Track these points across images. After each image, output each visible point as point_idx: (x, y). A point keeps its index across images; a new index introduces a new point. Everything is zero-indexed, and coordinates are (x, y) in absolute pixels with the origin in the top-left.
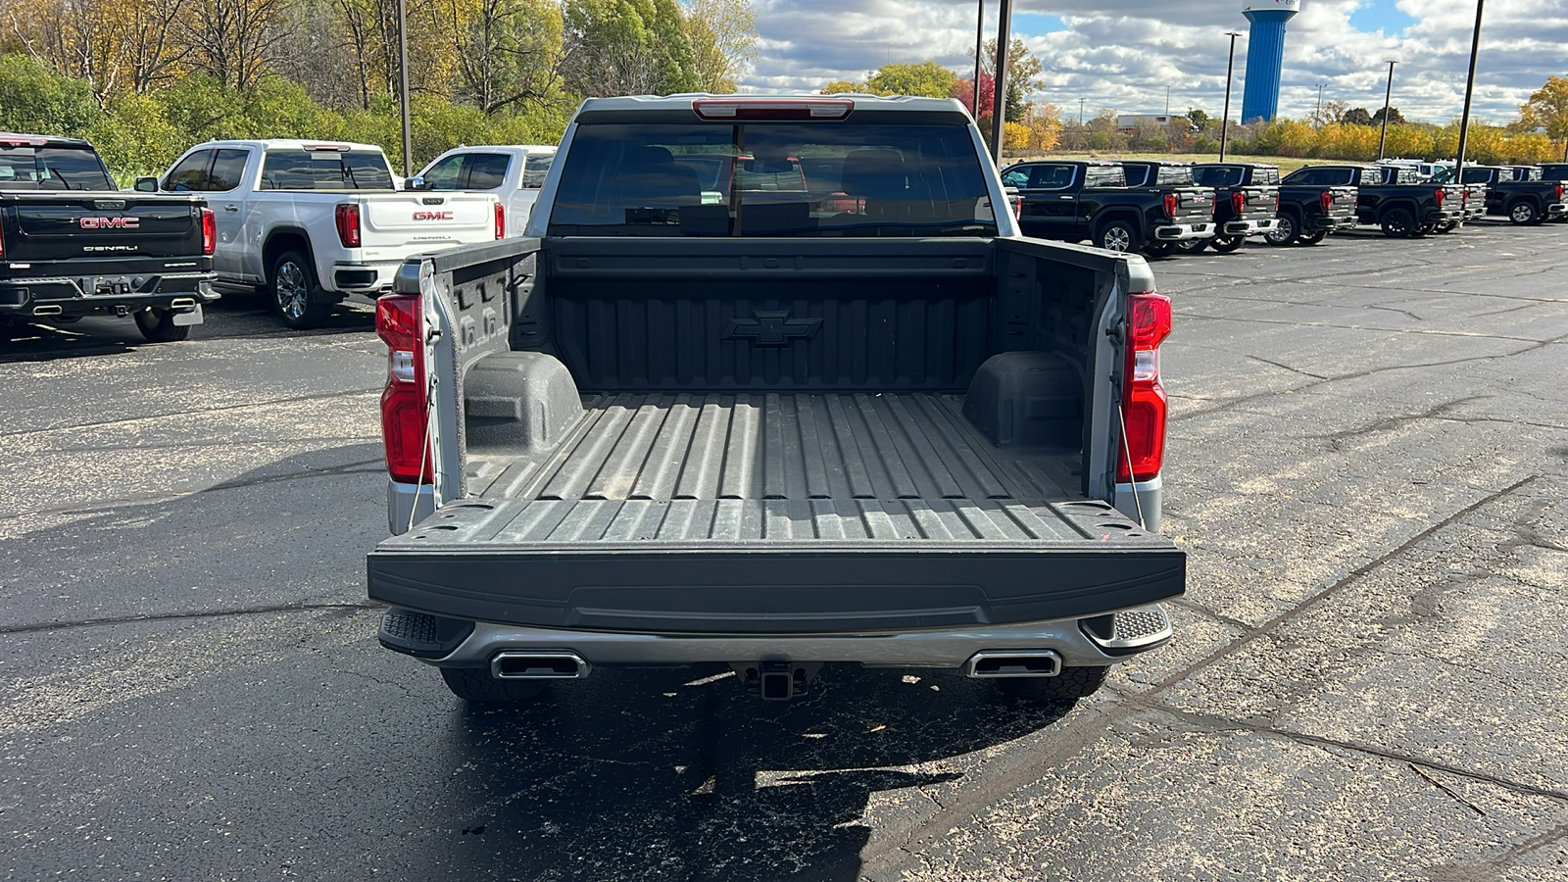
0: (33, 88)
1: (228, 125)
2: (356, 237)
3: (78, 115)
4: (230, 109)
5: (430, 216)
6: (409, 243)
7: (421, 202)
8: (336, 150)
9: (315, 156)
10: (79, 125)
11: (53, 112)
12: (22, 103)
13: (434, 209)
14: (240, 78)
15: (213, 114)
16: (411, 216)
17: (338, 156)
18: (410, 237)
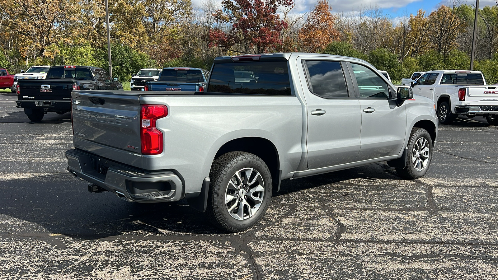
0: (382, 57)
1: (437, 66)
2: (463, 98)
3: (392, 64)
4: (438, 61)
5: (490, 92)
6: (481, 101)
7: (487, 88)
8: (466, 73)
9: (458, 75)
10: (392, 67)
11: (385, 63)
12: (378, 61)
13: (491, 90)
14: (444, 51)
15: (433, 63)
16: (483, 92)
17: (466, 75)
18: (482, 99)
